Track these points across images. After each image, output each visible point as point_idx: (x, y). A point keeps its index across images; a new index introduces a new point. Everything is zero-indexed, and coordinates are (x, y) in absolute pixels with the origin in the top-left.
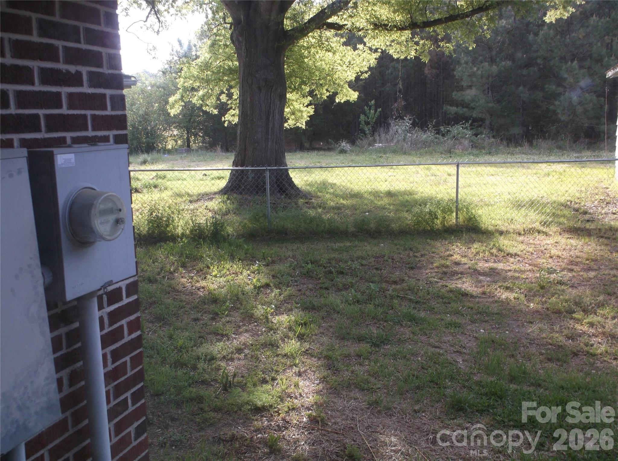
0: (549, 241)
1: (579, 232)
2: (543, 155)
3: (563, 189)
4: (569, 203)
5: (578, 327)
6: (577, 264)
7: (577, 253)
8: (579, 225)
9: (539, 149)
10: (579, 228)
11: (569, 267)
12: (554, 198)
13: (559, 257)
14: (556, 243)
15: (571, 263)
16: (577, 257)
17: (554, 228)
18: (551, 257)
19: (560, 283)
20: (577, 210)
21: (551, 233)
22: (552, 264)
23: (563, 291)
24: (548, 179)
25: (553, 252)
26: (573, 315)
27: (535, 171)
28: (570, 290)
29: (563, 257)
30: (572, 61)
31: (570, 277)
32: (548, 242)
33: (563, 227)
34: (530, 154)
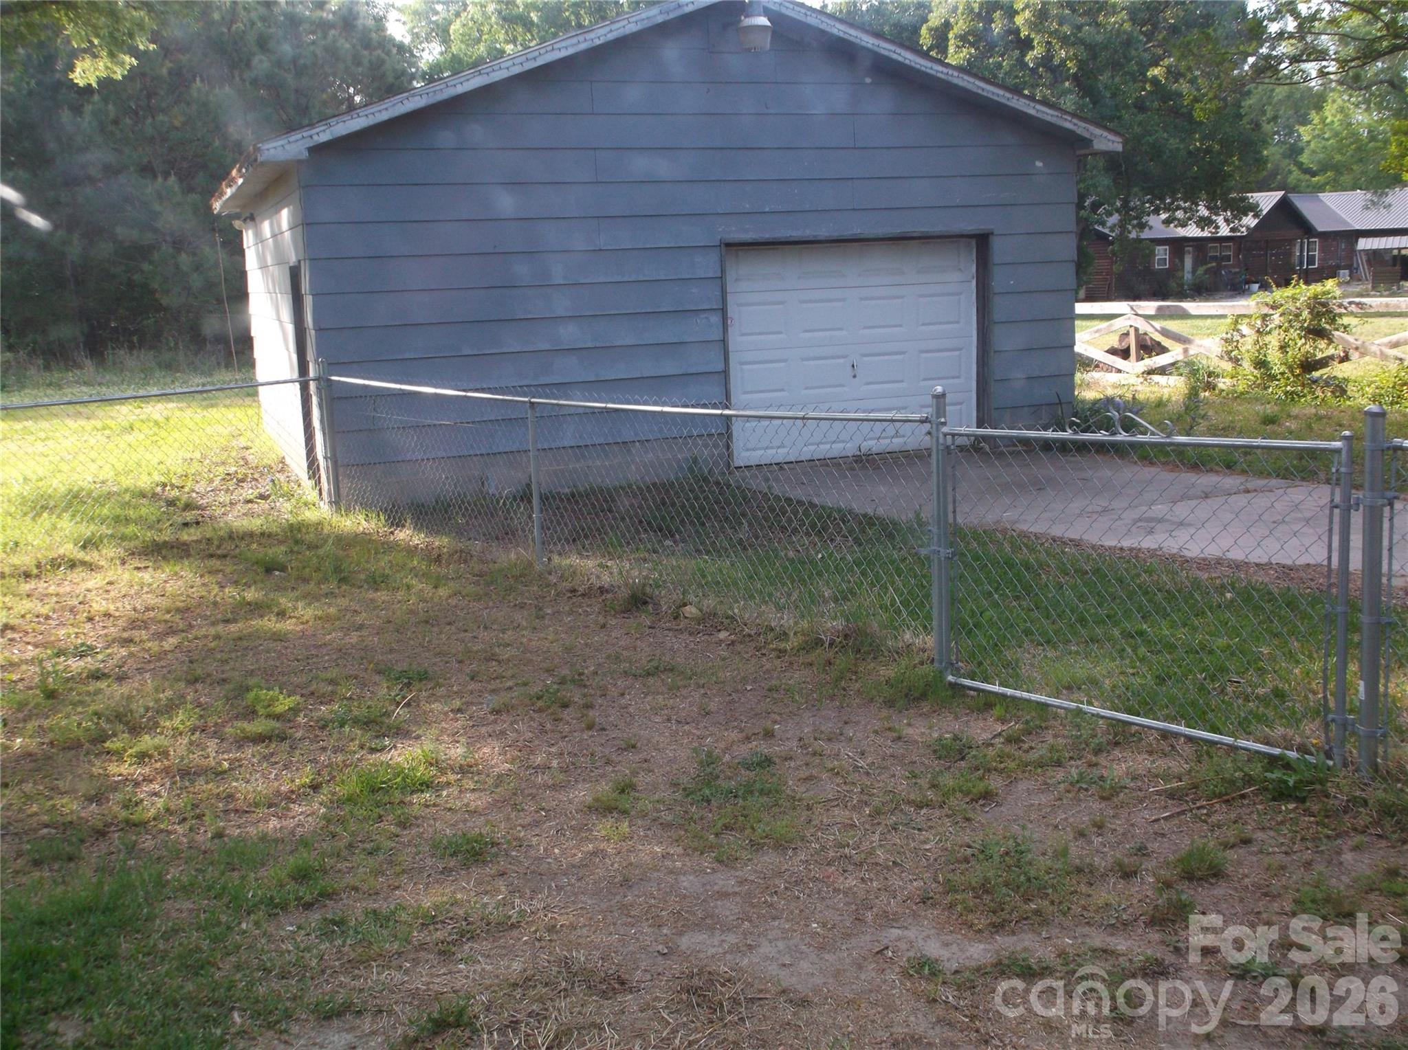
0: (95, 581)
1: (164, 552)
2: (129, 385)
3: (154, 457)
4: (159, 489)
5: (113, 768)
6: (145, 625)
7: (151, 600)
8: (167, 536)
9: (122, 371)
10: (165, 543)
11: (125, 635)
12: (127, 482)
13: (107, 615)
14: (110, 583)
15: (133, 624)
16: (147, 609)
17: (110, 551)
18: (90, 619)
19: (97, 676)
20: (171, 503)
21: (102, 563)
22: (91, 635)
23: (98, 692)
24: (128, 438)
25: (95, 606)
26: (108, 744)
27: (99, 424)
28: (115, 686)
29: (117, 614)
30: (166, 175)
31: (123, 657)
32: (90, 584)
33: (132, 544)
34: (100, 384)
